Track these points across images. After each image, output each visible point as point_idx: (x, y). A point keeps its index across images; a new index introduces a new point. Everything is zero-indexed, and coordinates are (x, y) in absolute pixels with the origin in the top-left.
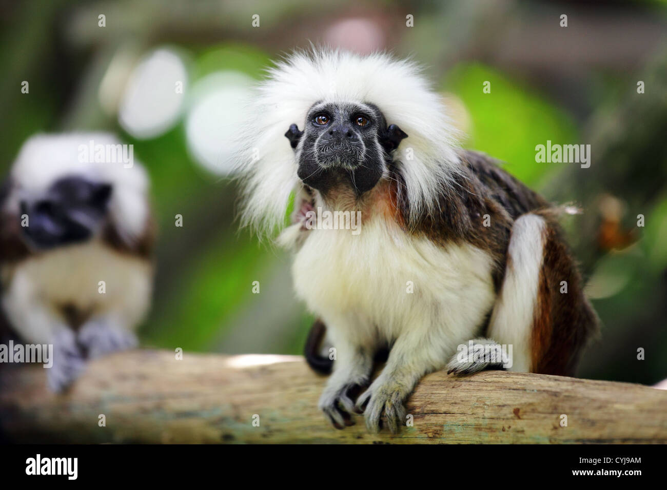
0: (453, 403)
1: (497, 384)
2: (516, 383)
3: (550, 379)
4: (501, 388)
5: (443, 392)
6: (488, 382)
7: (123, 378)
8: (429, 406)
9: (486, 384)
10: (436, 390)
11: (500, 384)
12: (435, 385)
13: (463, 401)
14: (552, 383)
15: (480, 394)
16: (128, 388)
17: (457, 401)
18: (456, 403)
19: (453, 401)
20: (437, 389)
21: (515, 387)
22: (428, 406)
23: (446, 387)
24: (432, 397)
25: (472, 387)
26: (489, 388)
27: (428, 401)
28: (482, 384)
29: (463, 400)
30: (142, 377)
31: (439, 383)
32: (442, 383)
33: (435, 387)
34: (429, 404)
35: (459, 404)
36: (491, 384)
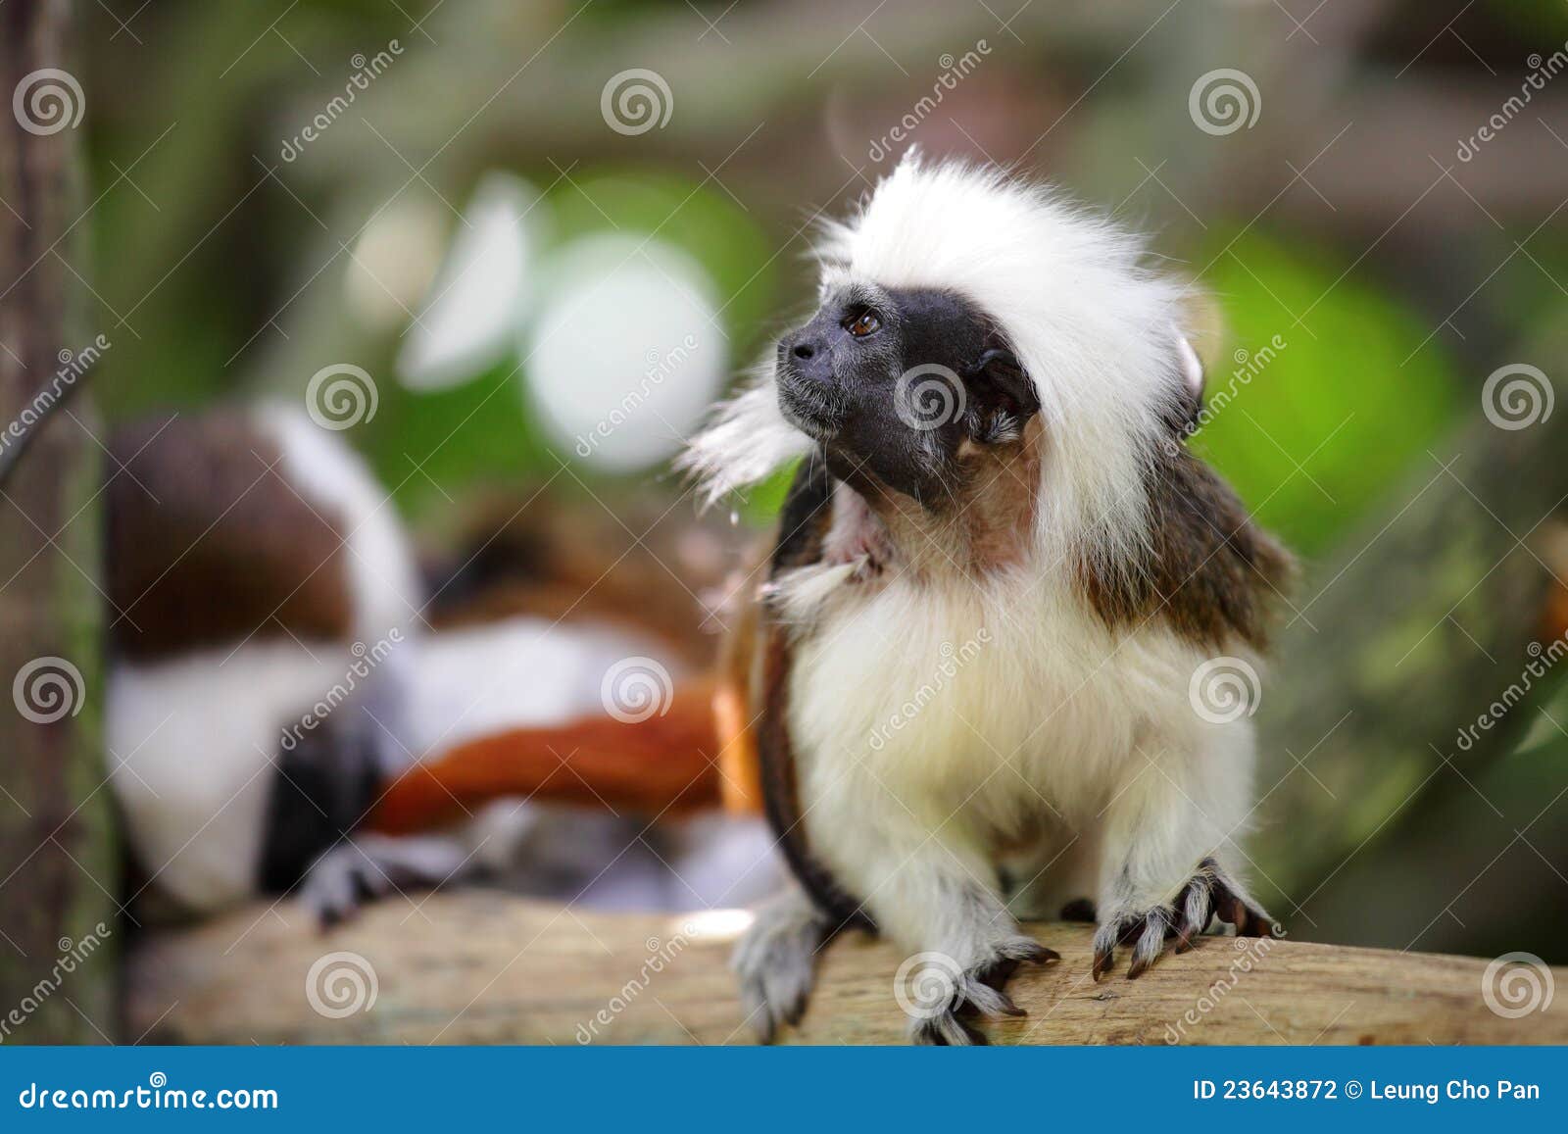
0: (1212, 1024)
1: (1318, 979)
2: (1363, 974)
3: (1445, 966)
4: (1327, 987)
5: (1188, 996)
6: (1295, 973)
7: (425, 965)
8: (1155, 1030)
9: (1289, 978)
10: (1172, 993)
11: (1324, 979)
12: (1169, 979)
13: (1235, 1018)
14: (1450, 975)
15: (1278, 1001)
16: (436, 988)
17: (1223, 1019)
18: (1219, 1023)
19: (1212, 1019)
20: (1173, 990)
21: (1360, 983)
22: (1152, 1029)
23: (1196, 985)
24: (1163, 1009)
25: (1256, 985)
26: (1299, 988)
27: (1153, 1019)
28: (1280, 978)
29: (1238, 1015)
30: (471, 964)
31: (1179, 974)
32: (1184, 975)
33: (1168, 984)
34: (1156, 1025)
35: (1226, 1024)
36: (1303, 978)
